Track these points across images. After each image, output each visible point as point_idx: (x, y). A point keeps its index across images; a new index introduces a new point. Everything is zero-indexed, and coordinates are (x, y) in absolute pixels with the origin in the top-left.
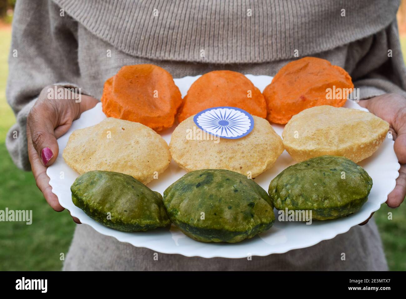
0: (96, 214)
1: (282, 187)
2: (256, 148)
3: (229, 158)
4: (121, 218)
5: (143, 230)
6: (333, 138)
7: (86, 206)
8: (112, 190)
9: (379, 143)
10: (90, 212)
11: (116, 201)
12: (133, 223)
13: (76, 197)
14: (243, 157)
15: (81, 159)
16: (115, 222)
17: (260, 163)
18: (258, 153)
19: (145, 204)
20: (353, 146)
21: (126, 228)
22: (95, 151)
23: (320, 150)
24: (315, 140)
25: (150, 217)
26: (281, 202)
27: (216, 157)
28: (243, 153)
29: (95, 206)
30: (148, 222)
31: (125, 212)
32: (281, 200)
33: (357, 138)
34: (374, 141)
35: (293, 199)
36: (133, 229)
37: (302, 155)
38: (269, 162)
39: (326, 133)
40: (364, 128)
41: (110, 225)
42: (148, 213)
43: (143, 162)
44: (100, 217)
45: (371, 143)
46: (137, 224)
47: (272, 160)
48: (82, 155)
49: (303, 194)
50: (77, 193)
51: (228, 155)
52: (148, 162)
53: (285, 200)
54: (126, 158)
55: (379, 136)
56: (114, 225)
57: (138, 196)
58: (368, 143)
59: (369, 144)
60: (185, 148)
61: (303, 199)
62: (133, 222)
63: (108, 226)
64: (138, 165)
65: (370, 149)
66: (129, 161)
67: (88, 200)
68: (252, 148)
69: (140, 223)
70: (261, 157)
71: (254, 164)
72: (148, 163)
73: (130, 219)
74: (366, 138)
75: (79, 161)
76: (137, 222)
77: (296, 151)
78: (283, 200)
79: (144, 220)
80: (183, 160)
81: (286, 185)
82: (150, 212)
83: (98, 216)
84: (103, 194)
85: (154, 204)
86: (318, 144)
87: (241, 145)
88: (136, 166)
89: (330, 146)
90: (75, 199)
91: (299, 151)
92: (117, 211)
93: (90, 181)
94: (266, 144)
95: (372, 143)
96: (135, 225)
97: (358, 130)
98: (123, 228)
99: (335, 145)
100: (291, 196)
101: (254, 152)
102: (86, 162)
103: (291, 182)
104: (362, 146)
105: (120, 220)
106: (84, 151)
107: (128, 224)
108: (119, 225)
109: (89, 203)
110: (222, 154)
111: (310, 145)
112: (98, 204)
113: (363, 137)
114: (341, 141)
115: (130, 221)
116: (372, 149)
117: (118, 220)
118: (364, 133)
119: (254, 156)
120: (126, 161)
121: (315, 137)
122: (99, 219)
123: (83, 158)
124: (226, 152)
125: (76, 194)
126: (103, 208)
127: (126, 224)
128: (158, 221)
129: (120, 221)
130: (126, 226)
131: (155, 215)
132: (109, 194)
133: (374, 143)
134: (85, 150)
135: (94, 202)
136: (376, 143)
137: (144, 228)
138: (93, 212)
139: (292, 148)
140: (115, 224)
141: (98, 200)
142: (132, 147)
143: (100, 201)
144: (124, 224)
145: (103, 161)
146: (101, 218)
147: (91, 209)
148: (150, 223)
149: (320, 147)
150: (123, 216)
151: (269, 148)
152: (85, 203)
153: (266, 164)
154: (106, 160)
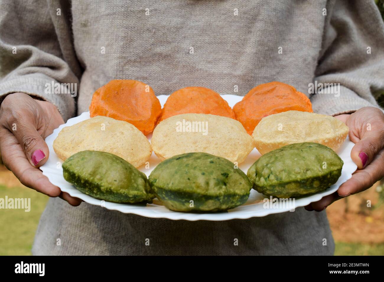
0: (87, 185)
1: (263, 168)
2: (228, 141)
3: (204, 148)
4: (110, 188)
5: (130, 201)
6: (301, 132)
7: (77, 177)
8: (102, 163)
9: (341, 141)
10: (81, 183)
11: (106, 173)
12: (122, 193)
13: (67, 172)
14: (216, 148)
15: (70, 147)
16: (105, 192)
17: (232, 155)
18: (230, 146)
19: (132, 178)
20: (318, 141)
21: (115, 198)
22: (83, 140)
23: (288, 143)
24: (284, 134)
25: (137, 189)
26: (264, 180)
27: (192, 147)
28: (216, 144)
29: (86, 177)
30: (135, 192)
31: (115, 182)
32: (264, 178)
33: (321, 134)
34: (336, 138)
35: (276, 175)
36: (122, 198)
37: (272, 148)
38: (240, 154)
39: (294, 127)
40: (328, 126)
41: (100, 195)
42: (135, 185)
43: (128, 149)
44: (91, 187)
45: (334, 139)
46: (125, 193)
47: (243, 153)
48: (71, 143)
49: (285, 169)
50: (69, 167)
51: (202, 145)
52: (132, 149)
53: (268, 177)
54: (112, 145)
55: (341, 135)
56: (104, 195)
57: (127, 169)
58: (332, 138)
59: (332, 140)
60: (164, 141)
61: (286, 174)
62: (122, 191)
63: (98, 196)
64: (123, 152)
65: (334, 145)
66: (115, 148)
67: (80, 172)
68: (225, 141)
69: (129, 193)
70: (233, 150)
71: (226, 155)
72: (131, 151)
73: (120, 188)
74: (330, 134)
75: (69, 149)
76: (126, 192)
77: (266, 145)
78: (266, 178)
79: (132, 191)
80: (162, 151)
81: (267, 165)
82: (138, 185)
83: (89, 187)
84: (94, 167)
85: (140, 178)
86: (287, 137)
87: (215, 138)
88: (121, 153)
89: (297, 139)
90: (66, 174)
91: (269, 144)
92: (107, 181)
93: (81, 157)
94: (238, 140)
95: (336, 139)
96: (124, 195)
97: (323, 127)
98: (113, 198)
99: (302, 138)
100: (274, 173)
101: (227, 145)
102: (74, 150)
103: (271, 161)
104: (326, 141)
105: (110, 189)
106: (73, 140)
107: (117, 193)
108: (109, 194)
109: (80, 175)
110: (198, 144)
111: (279, 138)
112: (89, 175)
113: (327, 133)
114: (308, 134)
115: (119, 190)
116: (335, 145)
117: (108, 190)
118: (327, 130)
119: (226, 148)
120: (112, 148)
121: (284, 131)
122: (90, 190)
123: (72, 146)
124: (200, 142)
125: (67, 169)
126: (93, 179)
127: (116, 193)
128: (145, 192)
129: (110, 191)
130: (116, 195)
131: (141, 187)
132: (99, 167)
133: (337, 140)
134: (74, 138)
135: (86, 174)
136: (338, 140)
137: (131, 199)
138: (84, 183)
139: (262, 142)
140: (106, 193)
141: (89, 172)
142: (117, 137)
143: (91, 172)
144: (114, 193)
145: (91, 148)
146: (92, 189)
147: (82, 180)
148: (138, 193)
149: (288, 140)
150: (113, 185)
151: (240, 143)
152: (77, 175)
153: (237, 156)
154: (93, 147)
